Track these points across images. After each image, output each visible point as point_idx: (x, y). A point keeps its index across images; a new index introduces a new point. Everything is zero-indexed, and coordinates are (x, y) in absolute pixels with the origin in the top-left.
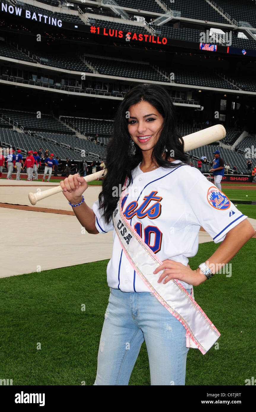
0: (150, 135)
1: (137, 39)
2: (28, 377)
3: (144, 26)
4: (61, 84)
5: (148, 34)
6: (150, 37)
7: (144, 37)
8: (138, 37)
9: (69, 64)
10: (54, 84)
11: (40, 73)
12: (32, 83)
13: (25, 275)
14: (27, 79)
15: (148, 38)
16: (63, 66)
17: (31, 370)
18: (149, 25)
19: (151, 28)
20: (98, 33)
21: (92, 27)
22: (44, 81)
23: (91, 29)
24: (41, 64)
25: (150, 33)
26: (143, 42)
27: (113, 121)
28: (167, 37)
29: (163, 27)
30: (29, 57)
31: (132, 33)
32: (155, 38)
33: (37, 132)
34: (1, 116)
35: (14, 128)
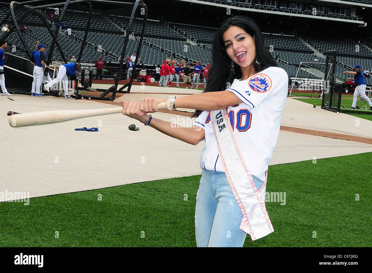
10: (225, 1)
13: (185, 178)
27: (280, 35)
33: (208, 44)
34: (176, 30)
35: (188, 41)
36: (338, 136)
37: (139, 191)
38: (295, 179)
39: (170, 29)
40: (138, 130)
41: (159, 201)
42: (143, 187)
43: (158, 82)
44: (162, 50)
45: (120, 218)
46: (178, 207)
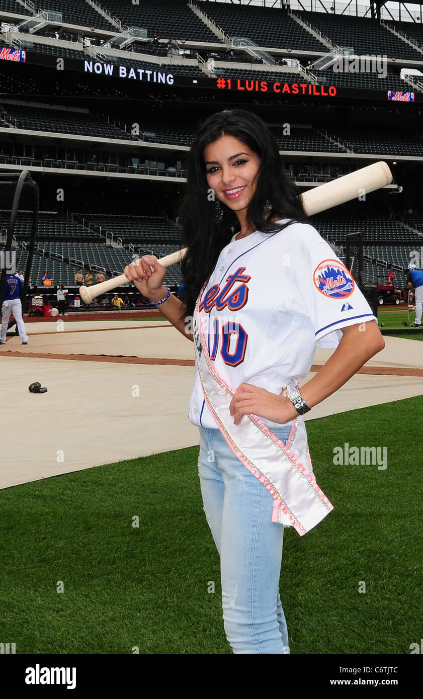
0: (242, 187)
1: (289, 92)
2: (162, 608)
3: (298, 72)
4: (176, 169)
5: (306, 83)
6: (310, 86)
7: (300, 89)
8: (291, 89)
9: (187, 137)
10: (165, 170)
11: (144, 155)
12: (132, 171)
13: (141, 460)
14: (124, 166)
15: (307, 89)
16: (178, 141)
17: (166, 598)
18: (307, 70)
19: (310, 74)
20: (229, 88)
21: (219, 79)
22: (151, 166)
23: (218, 83)
24: (144, 141)
25: (310, 82)
26: (299, 96)
28: (335, 85)
29: (328, 72)
30: (126, 133)
31: (281, 84)
32: (318, 89)
33: (143, 245)
34: (86, 225)
35: (108, 242)
36: (382, 371)
37: (66, 488)
38: (327, 444)
39: (76, 224)
40: (46, 392)
41: (103, 500)
42: (72, 481)
43: (64, 314)
44: (66, 261)
45: (41, 535)
46: (138, 507)
